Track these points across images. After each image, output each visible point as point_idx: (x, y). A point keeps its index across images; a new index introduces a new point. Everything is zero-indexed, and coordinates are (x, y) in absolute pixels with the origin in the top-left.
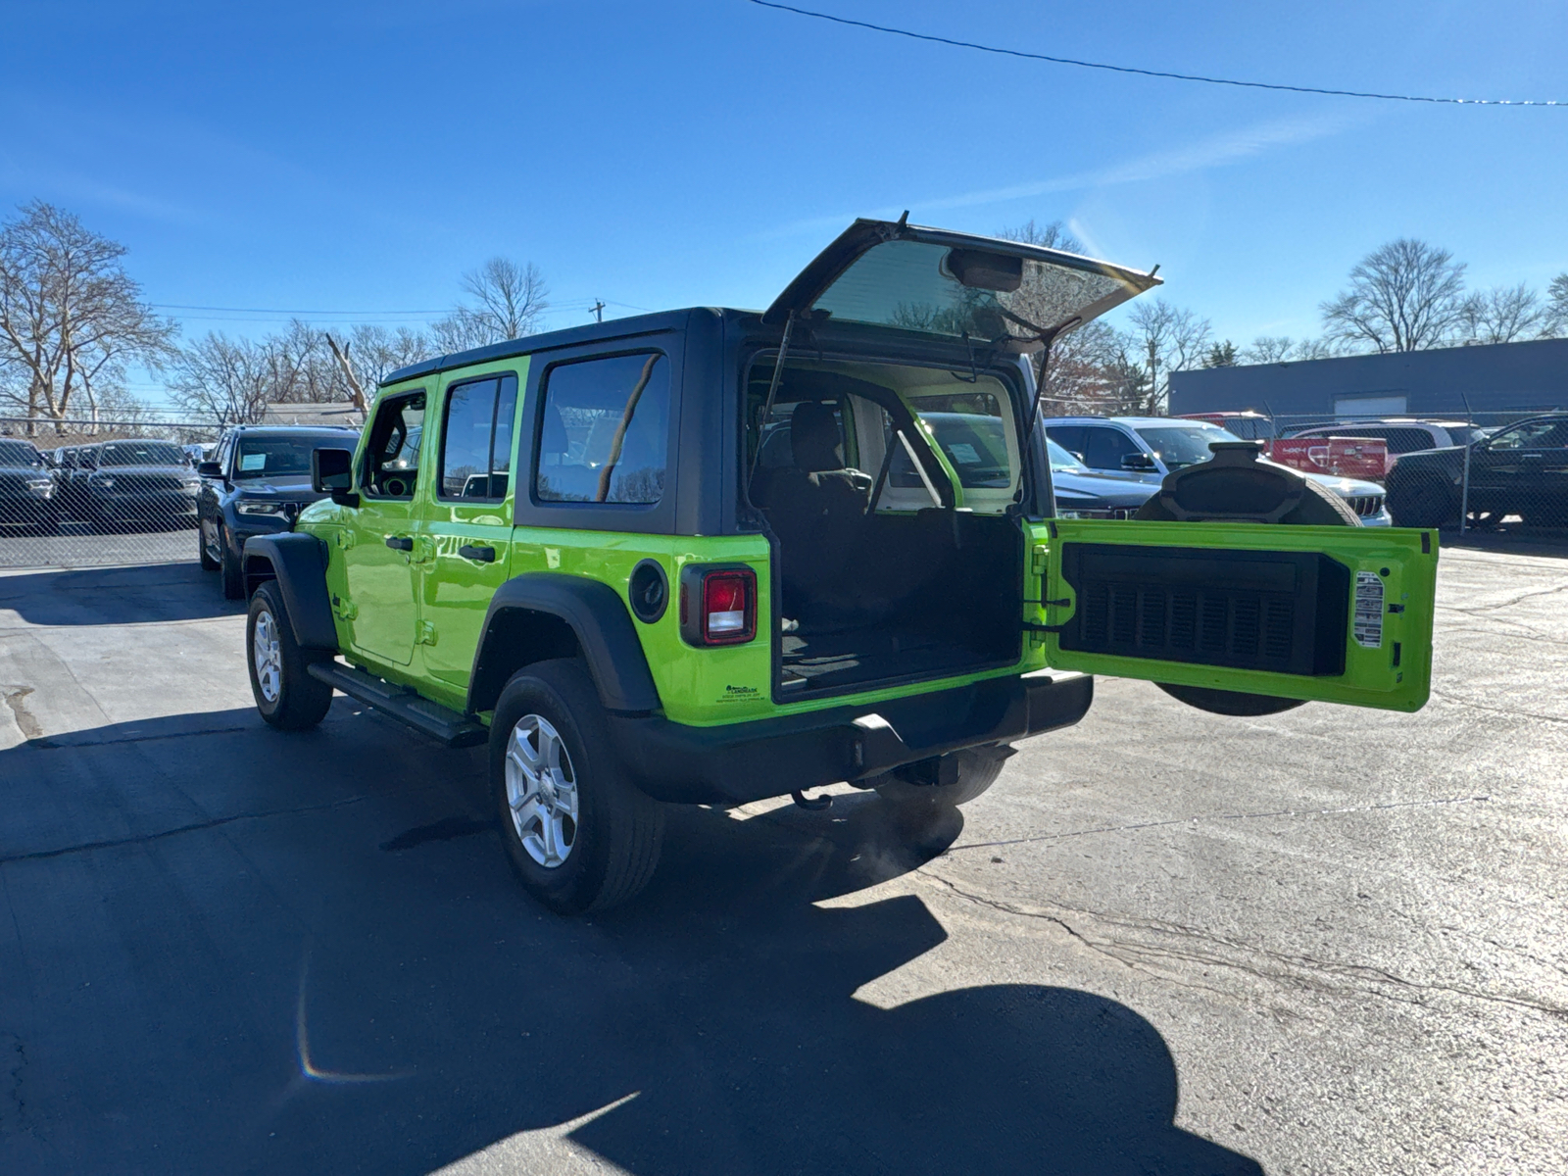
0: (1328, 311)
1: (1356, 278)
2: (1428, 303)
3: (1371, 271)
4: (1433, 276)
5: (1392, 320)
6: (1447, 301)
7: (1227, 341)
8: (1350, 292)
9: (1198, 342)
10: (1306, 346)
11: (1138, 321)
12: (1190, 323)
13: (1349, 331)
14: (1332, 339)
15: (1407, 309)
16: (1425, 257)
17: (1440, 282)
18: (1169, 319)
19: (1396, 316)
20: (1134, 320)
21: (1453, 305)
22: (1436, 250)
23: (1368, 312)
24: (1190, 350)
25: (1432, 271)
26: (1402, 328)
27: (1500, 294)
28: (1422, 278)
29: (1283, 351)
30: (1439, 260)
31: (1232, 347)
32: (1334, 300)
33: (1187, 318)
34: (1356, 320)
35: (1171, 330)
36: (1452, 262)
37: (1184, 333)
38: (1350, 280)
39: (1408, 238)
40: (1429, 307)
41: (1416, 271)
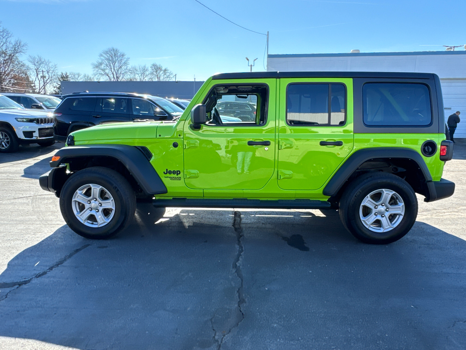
0: (94, 66)
1: (101, 57)
2: (121, 67)
3: (104, 55)
4: (121, 60)
5: (112, 71)
6: (125, 67)
7: (66, 72)
8: (100, 61)
9: (53, 71)
10: (85, 76)
11: (31, 62)
12: (50, 65)
13: (100, 73)
14: (96, 75)
15: (115, 69)
16: (119, 54)
17: (123, 61)
18: (42, 63)
19: (113, 70)
20: (29, 61)
21: (127, 68)
22: (122, 53)
23: (105, 68)
24: (51, 74)
25: (121, 58)
26: (115, 73)
27: (141, 67)
28: (119, 60)
29: (78, 77)
30: (123, 55)
31: (68, 74)
32: (96, 63)
33: (49, 63)
34: (102, 70)
35: (43, 66)
36: (126, 57)
37: (48, 68)
38: (99, 57)
39: (115, 48)
40: (121, 68)
41: (117, 57)
